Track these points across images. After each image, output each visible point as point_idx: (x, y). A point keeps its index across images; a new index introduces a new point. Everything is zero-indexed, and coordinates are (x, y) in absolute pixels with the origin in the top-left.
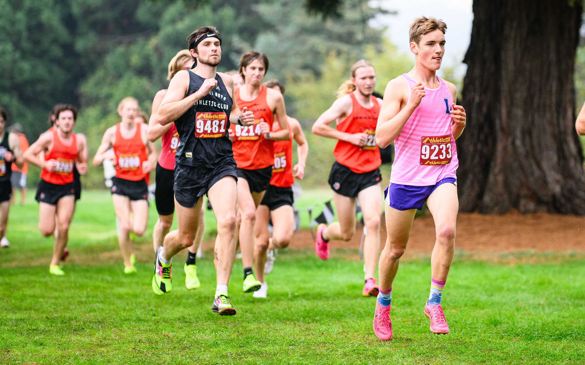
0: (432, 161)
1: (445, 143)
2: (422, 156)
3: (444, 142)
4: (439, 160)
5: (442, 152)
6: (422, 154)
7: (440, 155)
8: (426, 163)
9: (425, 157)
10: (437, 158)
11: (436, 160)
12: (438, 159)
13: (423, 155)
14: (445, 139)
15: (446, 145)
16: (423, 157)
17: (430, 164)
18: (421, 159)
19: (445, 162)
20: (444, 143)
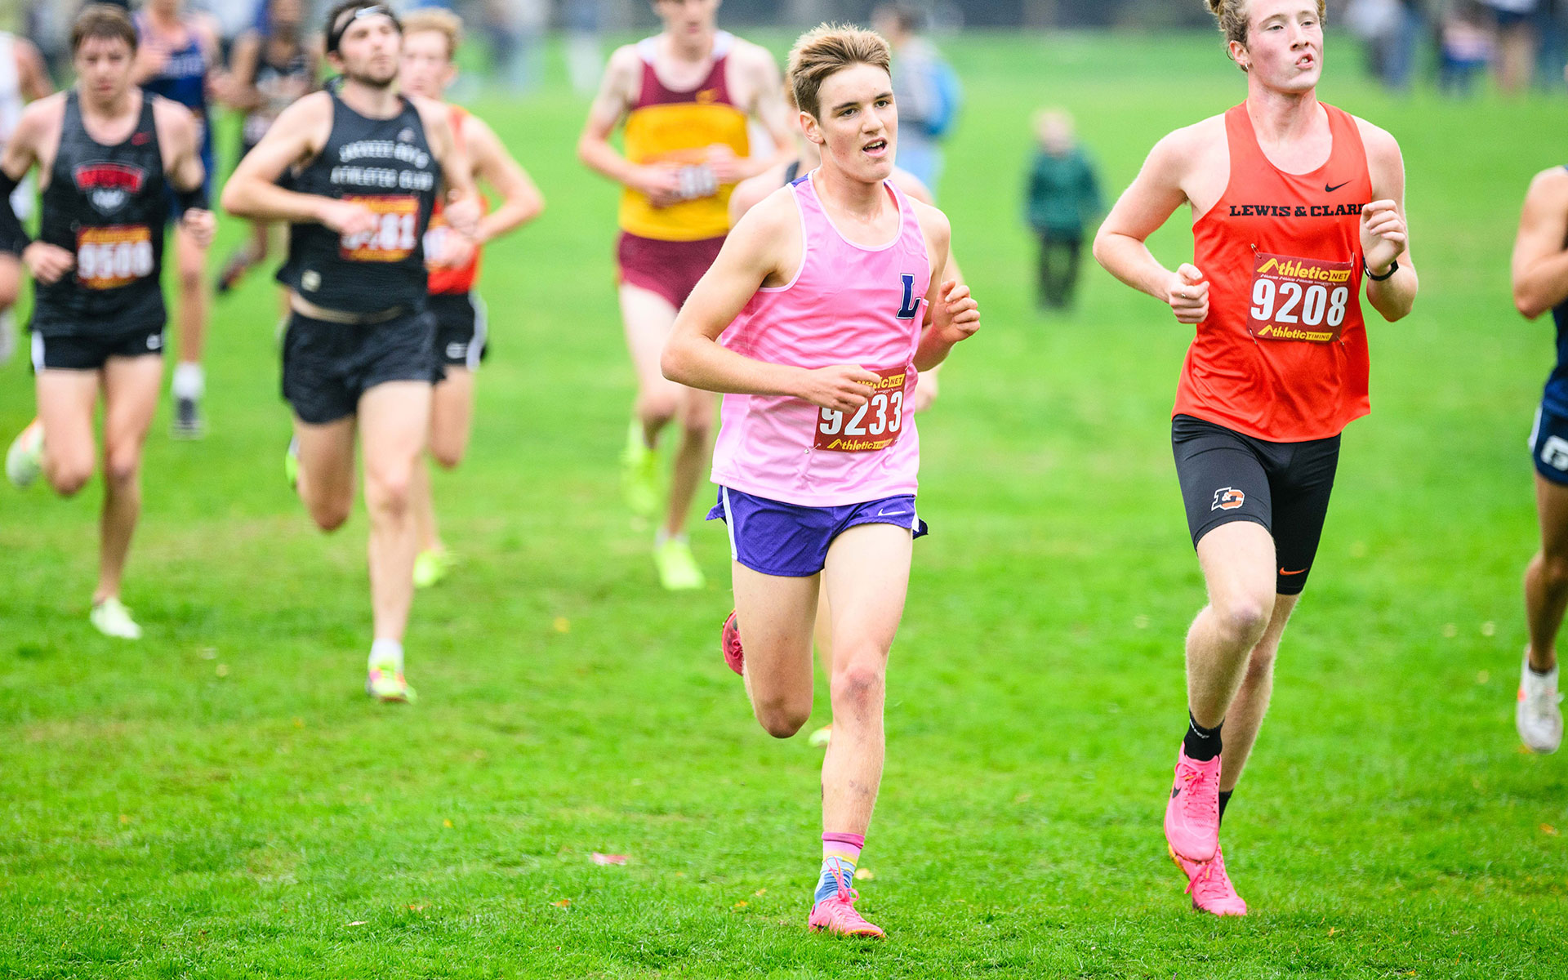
0: (850, 441)
1: (888, 391)
2: (821, 424)
3: (883, 386)
4: (869, 437)
5: (877, 416)
6: (821, 420)
7: (871, 425)
8: (832, 446)
9: (830, 428)
10: (862, 432)
11: (860, 439)
12: (864, 434)
13: (826, 422)
14: (887, 381)
15: (889, 396)
16: (824, 428)
17: (843, 448)
18: (819, 434)
19: (882, 442)
20: (884, 392)
